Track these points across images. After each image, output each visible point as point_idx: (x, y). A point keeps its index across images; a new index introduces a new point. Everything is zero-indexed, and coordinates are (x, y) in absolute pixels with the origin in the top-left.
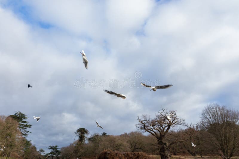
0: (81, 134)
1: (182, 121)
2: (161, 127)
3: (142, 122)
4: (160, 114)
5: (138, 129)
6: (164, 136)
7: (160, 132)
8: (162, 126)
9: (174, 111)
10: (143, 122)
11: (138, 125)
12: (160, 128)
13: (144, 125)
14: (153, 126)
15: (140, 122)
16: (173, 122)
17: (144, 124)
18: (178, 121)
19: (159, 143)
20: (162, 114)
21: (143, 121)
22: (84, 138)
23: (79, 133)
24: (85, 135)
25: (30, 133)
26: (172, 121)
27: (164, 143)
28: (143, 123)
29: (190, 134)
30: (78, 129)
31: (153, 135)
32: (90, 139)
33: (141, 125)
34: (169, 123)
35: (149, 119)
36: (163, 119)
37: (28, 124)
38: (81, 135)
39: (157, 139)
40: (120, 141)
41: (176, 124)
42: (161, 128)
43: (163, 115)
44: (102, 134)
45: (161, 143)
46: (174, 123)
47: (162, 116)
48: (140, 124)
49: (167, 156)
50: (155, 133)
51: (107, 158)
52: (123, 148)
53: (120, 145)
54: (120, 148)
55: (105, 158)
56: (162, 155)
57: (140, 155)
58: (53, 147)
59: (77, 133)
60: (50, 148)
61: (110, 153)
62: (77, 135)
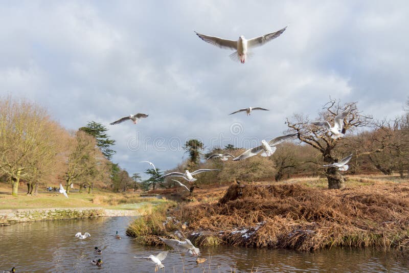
0: (192, 149)
1: (367, 119)
3: (293, 127)
4: (326, 110)
6: (332, 148)
7: (326, 141)
9: (354, 103)
10: (297, 127)
11: (288, 131)
12: (326, 134)
13: (298, 132)
14: (314, 133)
15: (290, 127)
16: (351, 122)
17: (298, 130)
18: (360, 120)
19: (325, 160)
20: (329, 109)
21: (295, 125)
22: (198, 155)
23: (189, 147)
24: (199, 150)
25: (115, 153)
26: (350, 121)
27: (335, 159)
28: (295, 129)
29: (382, 142)
30: (187, 143)
31: (314, 146)
32: (207, 156)
35: (306, 121)
36: (331, 118)
37: (109, 140)
38: (193, 151)
39: (322, 154)
40: (257, 157)
41: (356, 126)
43: (332, 111)
44: (226, 147)
45: (328, 159)
46: (352, 125)
47: (331, 114)
48: (291, 130)
49: (339, 180)
50: (317, 142)
51: (241, 195)
52: (263, 168)
53: (258, 164)
54: (258, 168)
55: (237, 195)
56: (331, 178)
57: (295, 189)
58: (152, 171)
59: (186, 148)
60: (148, 172)
61: (245, 187)
62: (187, 151)
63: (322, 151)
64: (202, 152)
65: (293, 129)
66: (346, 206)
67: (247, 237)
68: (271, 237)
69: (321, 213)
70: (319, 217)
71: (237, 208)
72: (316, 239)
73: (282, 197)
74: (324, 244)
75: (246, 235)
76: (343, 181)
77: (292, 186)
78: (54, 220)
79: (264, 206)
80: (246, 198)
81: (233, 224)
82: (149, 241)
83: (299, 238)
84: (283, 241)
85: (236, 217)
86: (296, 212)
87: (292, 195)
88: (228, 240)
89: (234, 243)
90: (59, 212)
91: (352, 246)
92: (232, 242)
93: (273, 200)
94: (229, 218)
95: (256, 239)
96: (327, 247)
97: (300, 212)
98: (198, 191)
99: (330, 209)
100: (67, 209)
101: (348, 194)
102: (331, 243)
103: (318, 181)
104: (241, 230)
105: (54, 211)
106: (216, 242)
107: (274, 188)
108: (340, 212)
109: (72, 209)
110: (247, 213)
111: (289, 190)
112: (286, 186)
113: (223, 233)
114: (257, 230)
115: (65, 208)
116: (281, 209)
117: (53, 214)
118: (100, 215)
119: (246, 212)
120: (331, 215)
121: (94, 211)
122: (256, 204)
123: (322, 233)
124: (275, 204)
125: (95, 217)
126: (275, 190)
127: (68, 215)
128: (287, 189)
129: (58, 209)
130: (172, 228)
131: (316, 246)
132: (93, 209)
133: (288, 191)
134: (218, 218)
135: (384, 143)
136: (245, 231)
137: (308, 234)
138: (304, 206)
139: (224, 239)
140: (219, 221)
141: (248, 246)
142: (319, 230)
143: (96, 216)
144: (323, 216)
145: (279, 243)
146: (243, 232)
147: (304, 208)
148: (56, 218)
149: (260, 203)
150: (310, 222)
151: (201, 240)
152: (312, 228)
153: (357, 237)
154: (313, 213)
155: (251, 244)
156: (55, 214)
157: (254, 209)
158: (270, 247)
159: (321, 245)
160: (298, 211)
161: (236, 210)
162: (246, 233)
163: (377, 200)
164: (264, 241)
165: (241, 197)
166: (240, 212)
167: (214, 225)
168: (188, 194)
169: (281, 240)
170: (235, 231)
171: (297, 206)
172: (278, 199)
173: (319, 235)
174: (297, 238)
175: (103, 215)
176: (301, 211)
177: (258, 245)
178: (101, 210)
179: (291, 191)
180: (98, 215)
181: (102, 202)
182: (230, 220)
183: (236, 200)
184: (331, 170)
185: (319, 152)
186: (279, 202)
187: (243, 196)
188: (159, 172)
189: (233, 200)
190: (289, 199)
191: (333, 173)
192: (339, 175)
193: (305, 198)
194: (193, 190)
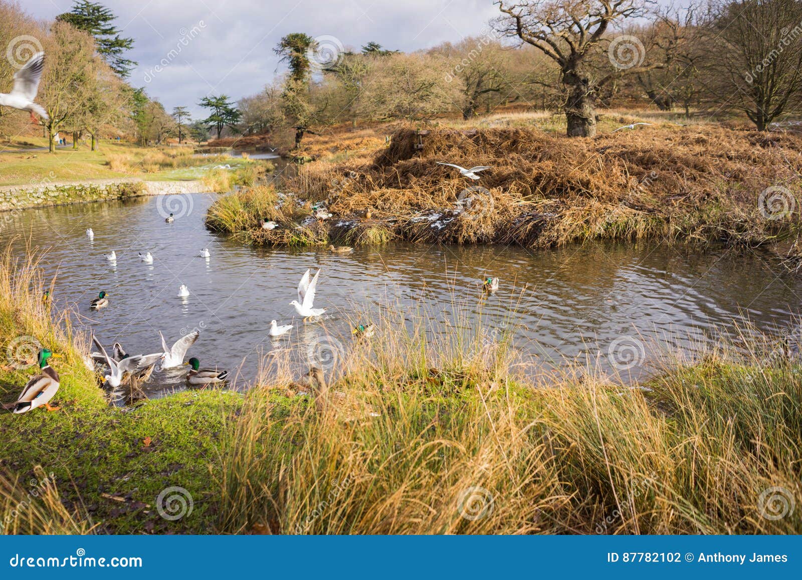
0: (295, 54)
1: (646, 4)
2: (573, 25)
3: (509, 11)
6: (581, 56)
7: (571, 43)
8: (577, 22)
10: (516, 11)
11: (499, 20)
13: (518, 23)
14: (549, 26)
15: (504, 11)
16: (618, 8)
17: (518, 17)
18: (634, 6)
19: (565, 81)
22: (308, 67)
23: (288, 50)
25: (135, 65)
26: (616, 5)
27: (582, 78)
28: (513, 16)
29: (667, 50)
30: (284, 39)
31: (547, 53)
33: (506, 22)
34: (603, 11)
35: (535, 1)
37: (121, 38)
38: (298, 58)
39: (561, 68)
40: (430, 71)
41: (627, 16)
42: (576, 28)
44: (365, 48)
45: (571, 78)
46: (619, 14)
48: (504, 19)
49: (586, 119)
50: (553, 45)
51: (421, 150)
52: (441, 92)
53: (431, 85)
54: (432, 93)
55: (412, 151)
56: (574, 116)
57: (522, 138)
58: (214, 100)
59: (281, 51)
60: (204, 102)
61: (428, 134)
62: (283, 57)
63: (560, 62)
65: (507, 15)
66: (612, 170)
67: (440, 227)
68: (483, 226)
69: (569, 182)
70: (566, 190)
71: (415, 175)
72: (562, 228)
73: (499, 153)
74: (574, 235)
75: (438, 225)
76: (594, 122)
77: (517, 132)
78: (56, 206)
80: (431, 156)
81: (411, 204)
82: (259, 240)
83: (533, 226)
84: (504, 233)
85: (415, 191)
86: (527, 182)
87: (516, 150)
88: (406, 233)
89: (417, 239)
90: (63, 191)
91: (616, 237)
92: (413, 236)
94: (403, 194)
95: (456, 231)
96: (578, 240)
97: (532, 181)
98: (311, 139)
99: (585, 175)
100: (75, 184)
101: (609, 148)
102: (583, 234)
103: (546, 120)
104: (427, 215)
105: (54, 189)
106: (384, 238)
107: (483, 135)
108: (601, 181)
109: (86, 184)
110: (435, 183)
111: (511, 140)
112: (505, 132)
113: (395, 222)
114: (457, 215)
115: (72, 181)
116: (497, 175)
117: (52, 195)
118: (139, 193)
119: (433, 182)
120: (587, 184)
121: (126, 185)
123: (571, 218)
125: (130, 197)
126: (485, 140)
127: (81, 196)
128: (508, 137)
129: (60, 185)
130: (295, 213)
131: (561, 239)
132: (124, 181)
133: (509, 142)
134: (382, 195)
135: (670, 52)
136: (435, 217)
137: (548, 219)
138: (540, 171)
139: (398, 231)
140: (385, 201)
141: (444, 242)
142: (568, 213)
143: (133, 195)
144: (572, 189)
145: (497, 234)
146: (431, 218)
147: (540, 173)
148: (59, 202)
150: (550, 198)
151: (356, 235)
152: (555, 209)
153: (627, 223)
154: (555, 181)
155: (447, 239)
156: (56, 194)
157: (448, 177)
158: (481, 242)
159: (569, 237)
160: (530, 179)
161: (414, 179)
162: (438, 220)
164: (472, 234)
165: (420, 153)
166: (422, 182)
167: (377, 208)
168: (292, 146)
169: (500, 231)
170: (417, 217)
171: (529, 170)
172: (492, 157)
173: (567, 221)
174: (529, 227)
175: (145, 192)
176: (534, 179)
177: (461, 240)
178: (139, 184)
179: (515, 142)
180: (135, 193)
181: (128, 167)
182: (405, 198)
183: (412, 160)
184: (573, 100)
185: (557, 64)
186: (494, 163)
187: (424, 151)
188: (227, 101)
189: (404, 159)
190: (511, 155)
191: (579, 105)
192: (589, 110)
193: (540, 156)
194: (301, 138)
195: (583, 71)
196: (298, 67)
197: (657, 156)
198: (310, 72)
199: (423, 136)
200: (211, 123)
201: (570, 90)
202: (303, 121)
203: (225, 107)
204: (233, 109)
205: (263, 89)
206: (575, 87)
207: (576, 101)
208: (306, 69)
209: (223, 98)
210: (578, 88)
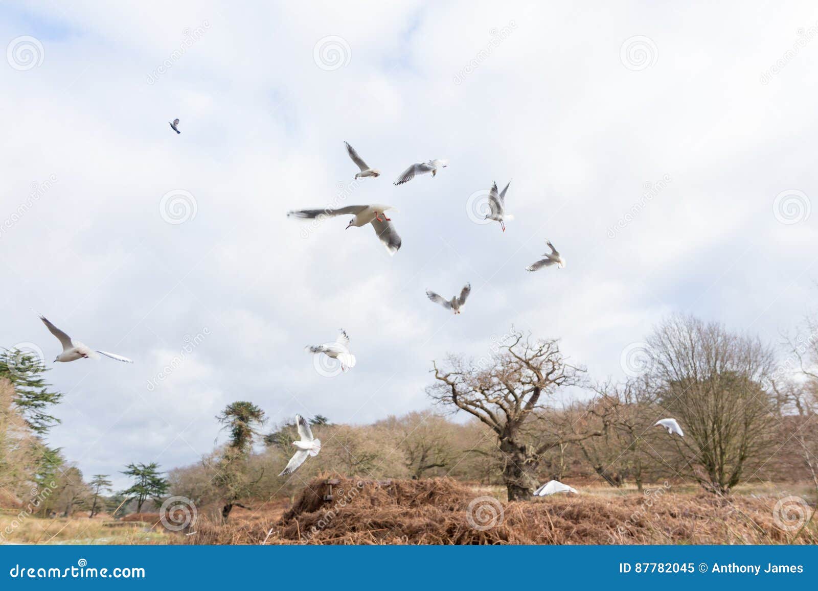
0: (238, 422)
1: (578, 373)
2: (508, 394)
3: (445, 379)
4: (506, 350)
5: (435, 401)
6: (518, 423)
7: (505, 410)
8: (512, 391)
9: (554, 341)
10: (451, 379)
11: (435, 387)
12: (506, 398)
13: (454, 390)
14: (483, 393)
15: (439, 378)
16: (551, 377)
17: (453, 385)
18: (565, 374)
19: (502, 448)
20: (513, 349)
21: (447, 376)
22: (250, 436)
23: (232, 418)
24: (253, 424)
25: (57, 423)
26: (548, 375)
27: (519, 446)
28: (449, 383)
29: (604, 417)
30: (229, 407)
31: (483, 420)
32: (270, 440)
33: (442, 390)
34: (536, 379)
35: (469, 369)
36: (516, 366)
37: (48, 391)
38: (240, 426)
39: (498, 435)
40: (371, 442)
41: (559, 384)
42: (511, 397)
43: (517, 354)
44: (313, 421)
45: (509, 446)
46: (551, 382)
47: (514, 359)
48: (440, 386)
49: (527, 489)
50: (489, 412)
51: (330, 501)
52: (383, 465)
53: (373, 457)
54: (374, 466)
55: (320, 502)
56: (514, 485)
57: (440, 489)
58: (141, 469)
59: (224, 419)
60: (130, 470)
61: (339, 484)
62: (225, 425)
63: (497, 429)
64: (259, 429)
65: (443, 382)
69: (487, 535)
73: (413, 505)
77: (435, 484)
79: (375, 523)
86: (438, 534)
87: (433, 502)
93: (395, 509)
97: (445, 533)
98: (241, 513)
99: (503, 526)
103: (489, 493)
107: (398, 486)
108: (523, 534)
110: (338, 537)
111: (428, 491)
112: (421, 483)
116: (408, 527)
119: (337, 535)
120: (505, 538)
122: (358, 519)
124: (398, 519)
126: (400, 490)
128: (424, 489)
133: (426, 493)
135: (606, 419)
138: (455, 522)
144: (490, 541)
147: (454, 525)
149: (367, 516)
154: (470, 533)
157: (354, 529)
160: (443, 532)
163: (590, 514)
165: (328, 505)
166: (324, 536)
171: (442, 521)
172: (405, 509)
176: (447, 531)
179: (432, 494)
183: (319, 511)
184: (512, 469)
185: (492, 430)
186: (406, 514)
187: (332, 503)
188: (156, 470)
189: (311, 511)
190: (426, 508)
191: (517, 474)
192: (528, 478)
193: (457, 507)
194: (229, 512)
195: (519, 439)
196: (240, 436)
197: (587, 509)
198: (252, 442)
199: (334, 486)
200: (133, 495)
201: (508, 458)
202: (233, 492)
203: (153, 477)
204: (161, 479)
205: (200, 459)
206: (513, 454)
207: (514, 470)
208: (248, 439)
209: (153, 466)
210: (516, 456)
